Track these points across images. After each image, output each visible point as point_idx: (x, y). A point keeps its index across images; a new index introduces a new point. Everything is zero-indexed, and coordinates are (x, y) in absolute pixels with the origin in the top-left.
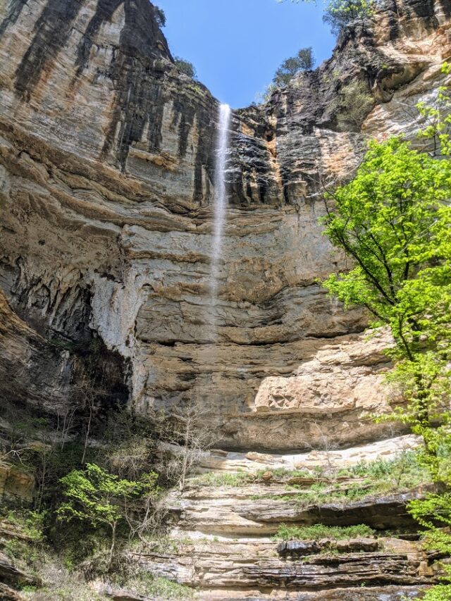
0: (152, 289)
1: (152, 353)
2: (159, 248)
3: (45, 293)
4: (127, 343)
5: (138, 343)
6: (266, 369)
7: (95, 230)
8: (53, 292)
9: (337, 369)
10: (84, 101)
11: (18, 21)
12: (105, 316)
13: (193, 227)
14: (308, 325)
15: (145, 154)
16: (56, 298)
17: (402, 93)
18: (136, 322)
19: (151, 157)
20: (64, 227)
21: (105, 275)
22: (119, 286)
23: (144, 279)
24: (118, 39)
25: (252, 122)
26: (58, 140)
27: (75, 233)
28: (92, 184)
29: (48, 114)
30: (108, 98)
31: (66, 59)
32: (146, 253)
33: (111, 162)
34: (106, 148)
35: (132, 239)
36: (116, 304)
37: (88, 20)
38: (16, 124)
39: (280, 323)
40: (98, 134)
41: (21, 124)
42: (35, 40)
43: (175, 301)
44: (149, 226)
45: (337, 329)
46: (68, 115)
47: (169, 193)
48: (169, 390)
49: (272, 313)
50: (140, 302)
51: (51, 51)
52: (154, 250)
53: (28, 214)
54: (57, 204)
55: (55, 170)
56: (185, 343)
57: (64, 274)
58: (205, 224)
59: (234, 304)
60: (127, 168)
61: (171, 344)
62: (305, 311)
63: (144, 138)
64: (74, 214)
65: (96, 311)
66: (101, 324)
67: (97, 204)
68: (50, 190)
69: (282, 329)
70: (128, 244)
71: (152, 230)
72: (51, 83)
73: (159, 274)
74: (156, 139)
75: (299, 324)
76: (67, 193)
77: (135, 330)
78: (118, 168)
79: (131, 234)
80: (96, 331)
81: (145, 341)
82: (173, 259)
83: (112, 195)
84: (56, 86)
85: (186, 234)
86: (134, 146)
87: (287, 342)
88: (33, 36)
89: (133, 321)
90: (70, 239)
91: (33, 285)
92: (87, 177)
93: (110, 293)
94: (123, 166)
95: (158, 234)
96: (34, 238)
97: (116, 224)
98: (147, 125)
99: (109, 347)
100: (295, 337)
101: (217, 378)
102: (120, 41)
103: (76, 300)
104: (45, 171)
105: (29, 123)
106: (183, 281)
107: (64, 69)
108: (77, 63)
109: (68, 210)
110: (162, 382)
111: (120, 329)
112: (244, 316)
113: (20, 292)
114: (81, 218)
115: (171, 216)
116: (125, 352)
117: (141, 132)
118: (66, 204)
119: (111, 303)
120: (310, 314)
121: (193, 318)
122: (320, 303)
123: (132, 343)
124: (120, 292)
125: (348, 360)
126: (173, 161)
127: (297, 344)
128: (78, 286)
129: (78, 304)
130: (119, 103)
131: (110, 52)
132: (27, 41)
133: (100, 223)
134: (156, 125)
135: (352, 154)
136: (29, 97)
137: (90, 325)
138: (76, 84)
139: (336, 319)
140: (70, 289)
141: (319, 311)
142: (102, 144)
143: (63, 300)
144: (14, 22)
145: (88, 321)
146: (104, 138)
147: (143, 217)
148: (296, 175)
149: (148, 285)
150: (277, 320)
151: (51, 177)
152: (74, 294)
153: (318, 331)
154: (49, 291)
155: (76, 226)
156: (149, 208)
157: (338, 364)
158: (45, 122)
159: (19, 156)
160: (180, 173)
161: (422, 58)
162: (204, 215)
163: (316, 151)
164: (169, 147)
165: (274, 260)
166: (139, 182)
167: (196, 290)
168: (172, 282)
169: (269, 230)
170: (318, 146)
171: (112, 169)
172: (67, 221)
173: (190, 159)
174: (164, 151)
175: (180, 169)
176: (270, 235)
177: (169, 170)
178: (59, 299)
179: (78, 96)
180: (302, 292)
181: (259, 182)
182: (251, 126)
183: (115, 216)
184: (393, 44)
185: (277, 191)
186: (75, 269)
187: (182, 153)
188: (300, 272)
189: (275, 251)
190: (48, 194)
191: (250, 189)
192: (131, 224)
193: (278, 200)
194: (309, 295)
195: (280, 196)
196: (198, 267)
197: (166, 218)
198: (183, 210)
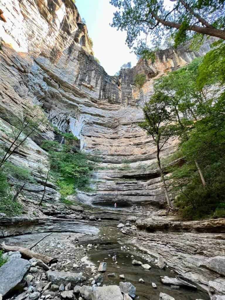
0: (86, 122)
1: (85, 139)
2: (88, 111)
3: (57, 120)
4: (79, 135)
5: (82, 136)
6: (113, 145)
7: (71, 104)
8: (59, 120)
9: (130, 146)
10: (70, 66)
12: (73, 128)
13: (98, 107)
14: (124, 135)
15: (86, 85)
17: (153, 79)
19: (88, 86)
21: (73, 117)
22: (77, 121)
23: (83, 119)
24: (80, 49)
25: (115, 80)
26: (62, 77)
27: (66, 104)
28: (71, 91)
29: (59, 68)
30: (77, 67)
32: (85, 112)
33: (77, 86)
34: (76, 81)
36: (76, 125)
38: (50, 70)
40: (73, 77)
43: (92, 126)
44: (86, 105)
45: (131, 136)
46: (65, 70)
47: (92, 97)
48: (89, 148)
49: (116, 131)
50: (83, 125)
53: (53, 97)
54: (61, 96)
55: (61, 86)
56: (94, 137)
57: (62, 116)
58: (101, 106)
59: (107, 128)
60: (81, 88)
61: (90, 136)
62: (123, 132)
63: (86, 80)
64: (66, 99)
65: (71, 127)
66: (72, 130)
67: (72, 97)
68: (59, 91)
69: (118, 135)
70: (80, 109)
71: (87, 106)
72: (60, 59)
73: (88, 119)
74: (90, 81)
75: (122, 135)
76: (64, 93)
77: (81, 132)
79: (81, 107)
80: (71, 132)
81: (83, 135)
82: (92, 115)
83: (76, 95)
84: (62, 60)
85: (96, 108)
86: (84, 82)
87: (119, 138)
89: (81, 130)
90: (64, 106)
91: (53, 118)
92: (70, 89)
93: (74, 122)
94: (80, 87)
95: (88, 107)
96: (54, 105)
97: (77, 103)
98: (87, 76)
99: (74, 136)
100: (121, 137)
101: (102, 146)
103: (65, 123)
104: (58, 86)
105: (54, 71)
106: (94, 120)
107: (64, 55)
108: (68, 54)
109: (64, 98)
110: (88, 146)
112: (109, 131)
113: (50, 119)
114: (68, 101)
115: (92, 103)
116: (79, 138)
117: (85, 79)
118: (64, 96)
121: (96, 131)
122: (127, 130)
123: (80, 136)
125: (133, 144)
126: (94, 88)
127: (121, 139)
128: (66, 119)
129: (66, 124)
130: (80, 69)
131: (78, 52)
132: (53, 44)
133: (73, 102)
134: (90, 77)
135: (139, 93)
136: (54, 62)
137: (69, 130)
138: (68, 61)
139: (131, 134)
140: (64, 120)
141: (126, 132)
142: (74, 80)
143: (62, 123)
145: (69, 129)
146: (75, 78)
147: (84, 102)
148: (125, 96)
149: (84, 121)
150: (117, 133)
151: (60, 88)
152: (65, 121)
153: (126, 137)
155: (66, 102)
156: (87, 100)
157: (130, 144)
158: (59, 71)
159: (51, 80)
161: (159, 70)
162: (101, 104)
163: (130, 91)
164: (93, 83)
165: (117, 118)
166: (85, 93)
167: (97, 124)
168: (91, 121)
169: (117, 110)
170: (131, 90)
171: (77, 88)
172: (63, 101)
173: (98, 88)
174: (91, 84)
175: (95, 90)
176: (117, 111)
177: (93, 90)
178: (61, 122)
179: (68, 65)
180: (123, 127)
181: (116, 97)
182: (114, 81)
183: (77, 101)
184: (152, 65)
185: (120, 100)
186: (65, 114)
187: (96, 86)
188: (123, 122)
189: (118, 116)
190: (59, 93)
191: (113, 99)
192: (81, 104)
193: (120, 103)
194: (125, 128)
195: (121, 102)
196: (98, 117)
197: (91, 103)
198: (95, 102)
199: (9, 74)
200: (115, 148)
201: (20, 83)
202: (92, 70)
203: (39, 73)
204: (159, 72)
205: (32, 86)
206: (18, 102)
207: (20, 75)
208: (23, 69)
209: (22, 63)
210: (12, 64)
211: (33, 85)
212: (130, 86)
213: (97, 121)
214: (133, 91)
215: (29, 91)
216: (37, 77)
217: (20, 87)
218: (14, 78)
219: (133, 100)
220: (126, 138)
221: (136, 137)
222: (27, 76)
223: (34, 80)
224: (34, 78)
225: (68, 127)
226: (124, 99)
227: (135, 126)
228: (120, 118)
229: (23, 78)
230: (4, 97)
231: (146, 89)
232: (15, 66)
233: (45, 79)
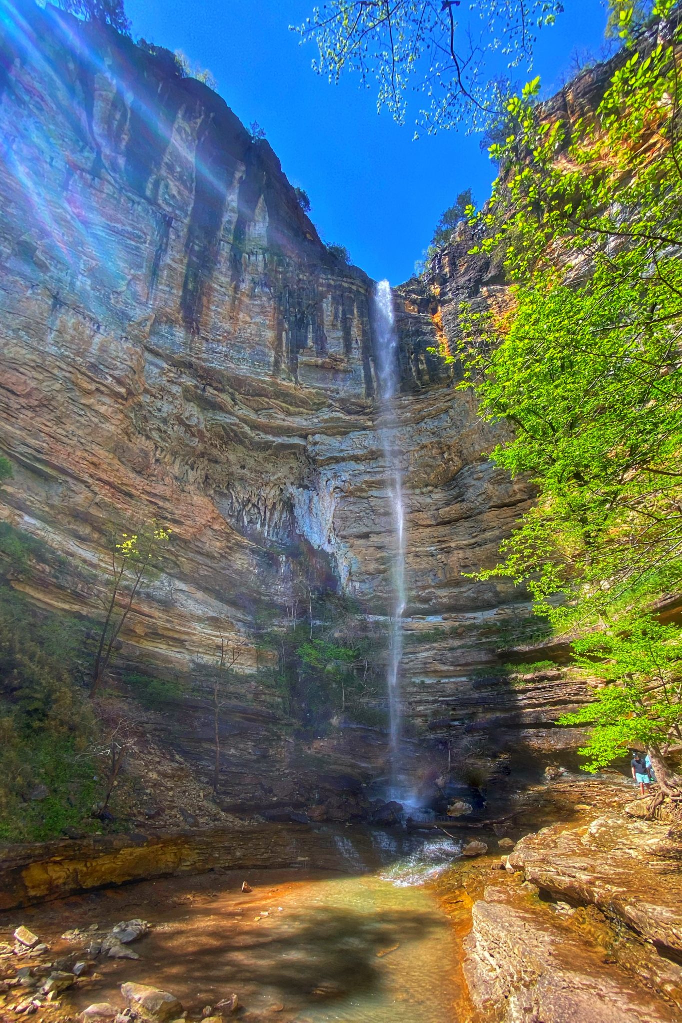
0: (342, 491)
1: (351, 547)
2: (342, 451)
3: (256, 510)
4: (329, 541)
5: (338, 540)
6: (453, 545)
7: (283, 446)
8: (262, 508)
10: (248, 319)
11: (169, 249)
12: (307, 521)
13: (369, 423)
14: (489, 498)
15: (313, 359)
16: (265, 513)
18: (333, 523)
19: (320, 361)
20: (257, 449)
21: (300, 486)
22: (314, 494)
23: (333, 483)
24: (265, 241)
25: (414, 296)
26: (233, 366)
27: (268, 452)
28: (272, 402)
29: (218, 341)
30: (269, 309)
31: (221, 277)
32: (331, 458)
33: (285, 376)
34: (277, 363)
35: (317, 448)
36: (314, 510)
37: (232, 227)
38: (194, 360)
39: (463, 500)
40: (267, 350)
41: (198, 358)
43: (364, 498)
44: (329, 432)
45: (518, 497)
46: (236, 338)
47: (342, 395)
48: (369, 575)
49: (455, 492)
50: (334, 504)
51: (206, 272)
52: (338, 455)
53: (225, 443)
54: (247, 429)
55: (237, 396)
56: (377, 533)
57: (267, 491)
58: (379, 419)
59: (418, 491)
60: (299, 378)
61: (366, 536)
62: (486, 485)
63: (310, 343)
64: (263, 435)
65: (299, 519)
66: (306, 529)
67: (281, 420)
68: (238, 417)
69: (465, 506)
70: (314, 453)
71: (333, 435)
72: (214, 308)
73: (345, 476)
74: (320, 342)
75: (480, 499)
76: (253, 416)
77: (334, 529)
78: (291, 381)
79: (315, 443)
80: (303, 536)
81: (344, 537)
82: (356, 459)
83: (290, 409)
84: (219, 310)
85: (364, 432)
86: (302, 355)
87: (470, 517)
89: (331, 521)
90: (265, 459)
91: (244, 506)
92: (266, 396)
93: (307, 502)
94: (296, 378)
95: (338, 438)
96: (235, 465)
97: (301, 436)
98: (310, 329)
99: (316, 547)
100: (478, 511)
102: (268, 242)
103: (281, 512)
104: (229, 400)
105: (204, 356)
106: (367, 478)
107: (223, 290)
108: (233, 278)
109: (257, 432)
110: (364, 570)
111: (321, 531)
112: (429, 500)
113: (236, 514)
114: (270, 438)
115: (347, 418)
116: (328, 549)
117: (306, 337)
118: (255, 427)
119: (310, 510)
120: (491, 486)
121: (382, 510)
122: (499, 475)
123: (333, 542)
124: (315, 498)
126: (341, 361)
127: (479, 517)
128: (281, 500)
129: (284, 515)
130: (280, 312)
131: (260, 258)
133: (286, 439)
134: (319, 326)
136: (197, 328)
137: (297, 532)
138: (237, 302)
139: (516, 487)
140: (275, 504)
141: (499, 482)
142: (272, 360)
143: (272, 514)
145: (295, 528)
146: (273, 353)
147: (323, 425)
149: (337, 488)
150: (459, 498)
151: (236, 404)
152: (279, 507)
153: (499, 502)
154: (258, 508)
155: (267, 446)
156: (326, 414)
158: (217, 350)
159: (204, 390)
160: (349, 371)
162: (378, 411)
164: (335, 347)
165: (451, 441)
166: (313, 391)
168: (357, 482)
169: (444, 411)
171: (287, 383)
172: (258, 443)
173: (356, 354)
174: (330, 352)
175: (349, 367)
176: (445, 416)
177: (339, 371)
178: (268, 514)
179: (241, 316)
180: (482, 466)
182: (413, 302)
183: (298, 429)
185: (448, 368)
186: (275, 485)
187: (348, 351)
188: (477, 448)
190: (237, 421)
191: (419, 372)
192: (313, 434)
194: (489, 469)
195: (451, 372)
196: (379, 462)
197: (343, 421)
198: (358, 409)
199: (93, 419)
200: (461, 556)
201: (127, 434)
202: (322, 298)
203: (169, 381)
205: (159, 430)
206: (134, 491)
207: (121, 411)
208: (123, 390)
209: (117, 373)
210: (93, 387)
211: (161, 425)
213: (378, 477)
215: (157, 448)
216: (165, 398)
217: (131, 445)
218: (108, 425)
220: (499, 507)
222: (140, 405)
223: (160, 410)
224: (159, 404)
225: (293, 520)
228: (462, 436)
229: (132, 415)
230: (97, 489)
232: (102, 388)
233: (189, 396)
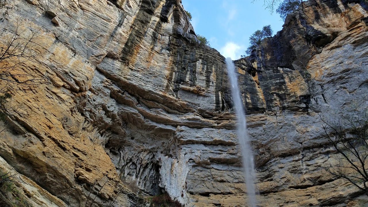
0: (194, 162)
1: (197, 201)
2: (197, 137)
3: (134, 167)
4: (182, 195)
5: (188, 195)
7: (161, 130)
8: (139, 166)
10: (156, 63)
11: (122, 26)
12: (168, 179)
13: (216, 125)
14: (288, 181)
15: (188, 87)
16: (140, 170)
17: (327, 48)
18: (186, 183)
19: (192, 89)
20: (145, 129)
21: (167, 155)
22: (175, 161)
23: (189, 156)
24: (172, 31)
25: (244, 67)
26: (143, 84)
27: (151, 132)
28: (160, 105)
29: (138, 71)
30: (168, 61)
31: (146, 42)
32: (190, 141)
33: (171, 93)
34: (168, 86)
35: (182, 134)
36: (174, 172)
37: (156, 23)
38: (122, 78)
39: (272, 180)
40: (163, 80)
41: (124, 78)
42: (131, 35)
43: (208, 168)
44: (191, 126)
45: (307, 183)
46: (148, 71)
47: (201, 108)
49: (266, 173)
50: (188, 169)
51: (139, 40)
52: (194, 139)
53: (126, 123)
54: (142, 117)
55: (141, 99)
56: (216, 194)
57: (144, 155)
58: (222, 123)
60: (179, 96)
61: (207, 194)
62: (286, 172)
63: (187, 79)
64: (150, 122)
65: (163, 177)
66: (166, 184)
67: (163, 115)
68: (138, 110)
69: (273, 184)
70: (180, 136)
71: (193, 128)
72: (139, 56)
73: (198, 153)
74: (193, 80)
75: (283, 181)
76: (148, 111)
77: (186, 187)
78: (174, 96)
79: (182, 131)
80: (164, 189)
81: (192, 193)
82: (205, 144)
83: (170, 110)
84: (142, 57)
85: (212, 129)
86: (182, 84)
87: (277, 192)
88: (129, 33)
89: (184, 181)
90: (148, 135)
91: (127, 163)
92: (158, 102)
93: (170, 165)
94: (177, 95)
95: (196, 130)
96: (128, 136)
97: (173, 126)
98: (189, 72)
99: (173, 199)
100: (282, 188)
102: (173, 32)
103: (151, 170)
104: (136, 101)
105: (128, 77)
106: (211, 156)
107: (145, 48)
108: (151, 44)
109: (147, 120)
111: (177, 187)
113: (121, 167)
114: (154, 124)
115: (203, 120)
116: (181, 201)
117: (185, 77)
118: (146, 116)
119: (171, 171)
120: (289, 174)
121: (219, 179)
122: (294, 167)
123: (185, 196)
124: (176, 164)
125: (317, 203)
126: (203, 91)
127: (283, 193)
128: (152, 162)
129: (152, 172)
130: (173, 63)
131: (168, 38)
132: (126, 36)
133: (165, 126)
134: (194, 72)
135: (303, 82)
136: (128, 63)
137: (160, 185)
138: (151, 55)
139: (306, 176)
140: (147, 164)
141: (294, 172)
142: (165, 84)
144: (120, 27)
145: (158, 183)
146: (166, 81)
147: (188, 121)
148: (273, 94)
149: (191, 159)
150: (269, 177)
151: (139, 103)
152: (150, 167)
153: (295, 185)
154: (136, 165)
155: (152, 128)
156: (191, 116)
157: (311, 205)
158: (136, 76)
159: (123, 94)
160: (207, 97)
161: (336, 29)
162: (221, 118)
163: (282, 81)
164: (201, 83)
165: (264, 142)
166: (185, 103)
167: (219, 162)
168: (205, 157)
169: (260, 125)
170: (283, 78)
171: (171, 97)
172: (146, 126)
173: (212, 89)
174: (198, 85)
175: (207, 94)
176: (261, 128)
177: (201, 95)
178: (141, 170)
179: (152, 61)
180: (283, 160)
181: (252, 99)
182: (243, 69)
183: (173, 121)
184: (318, 22)
185: (262, 104)
186: (150, 152)
187: (208, 86)
188: (280, 149)
189: (264, 137)
190: (137, 112)
192: (181, 126)
193: (263, 108)
194: (288, 163)
195: (265, 106)
196: (220, 148)
197: (201, 121)
198: (210, 116)
199: (56, 100)
201: (72, 111)
202: (197, 60)
203: (104, 86)
204: (338, 32)
205: (90, 111)
206: (67, 147)
207: (73, 98)
208: (78, 88)
209: (77, 79)
210: (62, 84)
211: (93, 109)
212: (278, 71)
213: (218, 156)
214: (287, 80)
215: (85, 121)
216: (100, 94)
217: (72, 118)
218: (63, 105)
219: (293, 99)
220: (297, 187)
221: (322, 183)
222: (84, 96)
223: (94, 100)
224: (95, 97)
225: (158, 177)
226: (271, 101)
227: (311, 155)
228: (271, 141)
229: (78, 101)
231: (318, 71)
232: (66, 85)
233: (113, 95)
